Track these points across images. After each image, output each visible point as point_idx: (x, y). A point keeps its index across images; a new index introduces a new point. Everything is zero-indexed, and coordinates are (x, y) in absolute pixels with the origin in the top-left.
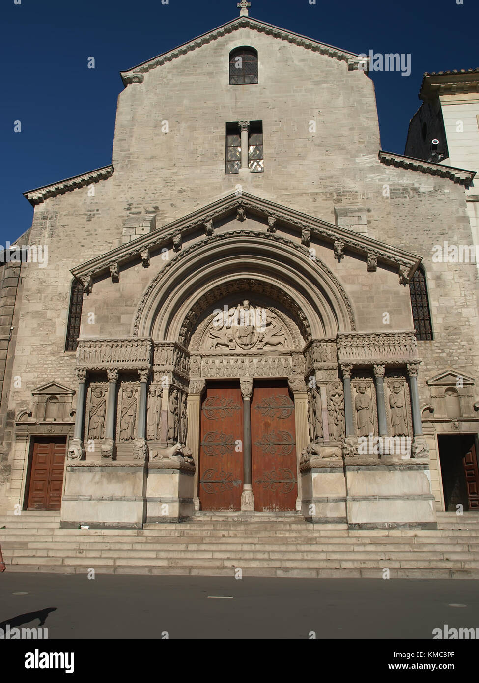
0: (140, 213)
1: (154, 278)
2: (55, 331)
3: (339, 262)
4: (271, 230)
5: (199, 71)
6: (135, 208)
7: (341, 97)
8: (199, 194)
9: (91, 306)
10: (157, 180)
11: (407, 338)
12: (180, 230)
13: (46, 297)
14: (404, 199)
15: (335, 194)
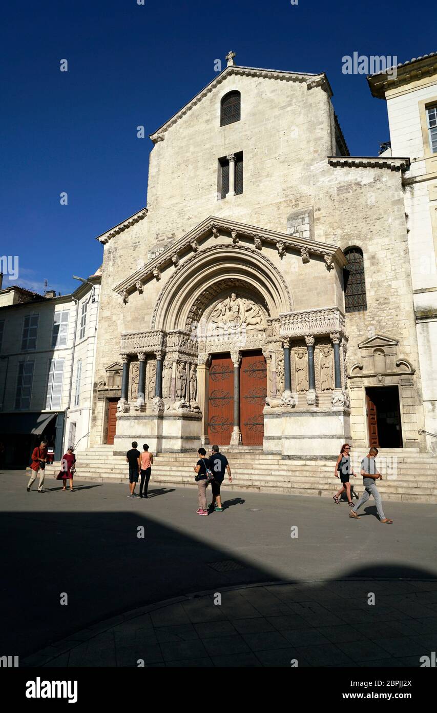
0: (164, 240)
1: (163, 287)
2: (117, 329)
3: (282, 259)
4: (235, 242)
5: (200, 120)
6: (161, 236)
7: (302, 116)
8: (200, 219)
9: (128, 312)
10: (174, 213)
11: (331, 313)
12: (175, 252)
13: (112, 306)
14: (348, 194)
15: (293, 201)
